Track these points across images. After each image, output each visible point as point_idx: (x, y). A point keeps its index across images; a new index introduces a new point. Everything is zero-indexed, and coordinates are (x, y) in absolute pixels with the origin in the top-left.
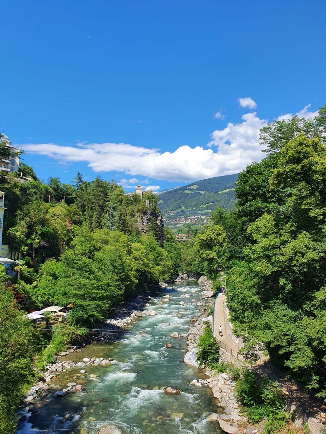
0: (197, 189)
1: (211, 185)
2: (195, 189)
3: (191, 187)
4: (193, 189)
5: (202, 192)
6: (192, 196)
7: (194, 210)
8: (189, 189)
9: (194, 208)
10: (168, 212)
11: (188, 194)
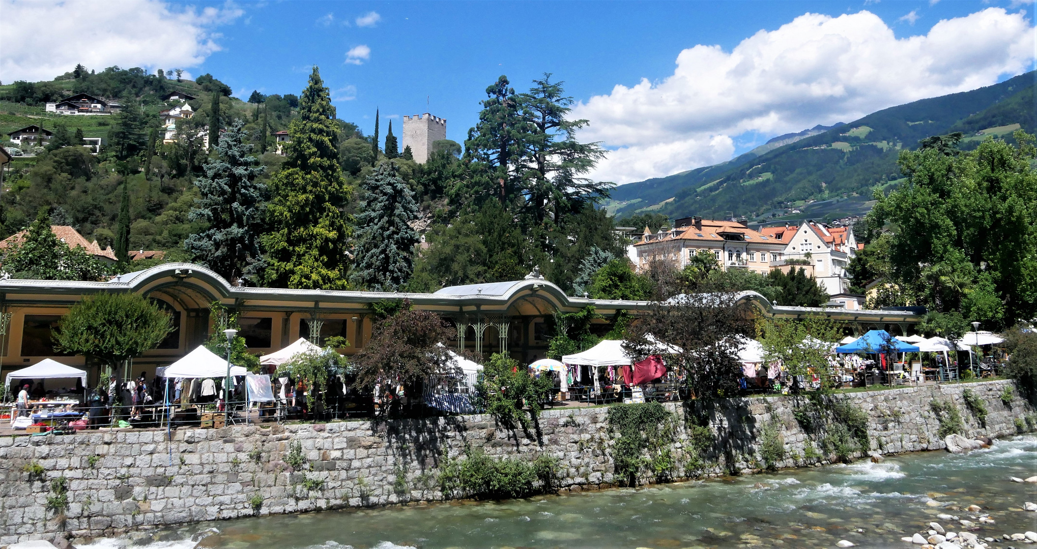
0: (870, 137)
1: (910, 124)
2: (862, 137)
3: (854, 132)
4: (856, 139)
5: (883, 145)
6: (854, 158)
7: (855, 198)
8: (845, 139)
9: (855, 194)
10: (787, 207)
11: (841, 152)
